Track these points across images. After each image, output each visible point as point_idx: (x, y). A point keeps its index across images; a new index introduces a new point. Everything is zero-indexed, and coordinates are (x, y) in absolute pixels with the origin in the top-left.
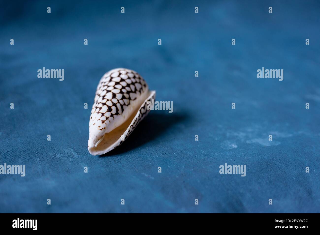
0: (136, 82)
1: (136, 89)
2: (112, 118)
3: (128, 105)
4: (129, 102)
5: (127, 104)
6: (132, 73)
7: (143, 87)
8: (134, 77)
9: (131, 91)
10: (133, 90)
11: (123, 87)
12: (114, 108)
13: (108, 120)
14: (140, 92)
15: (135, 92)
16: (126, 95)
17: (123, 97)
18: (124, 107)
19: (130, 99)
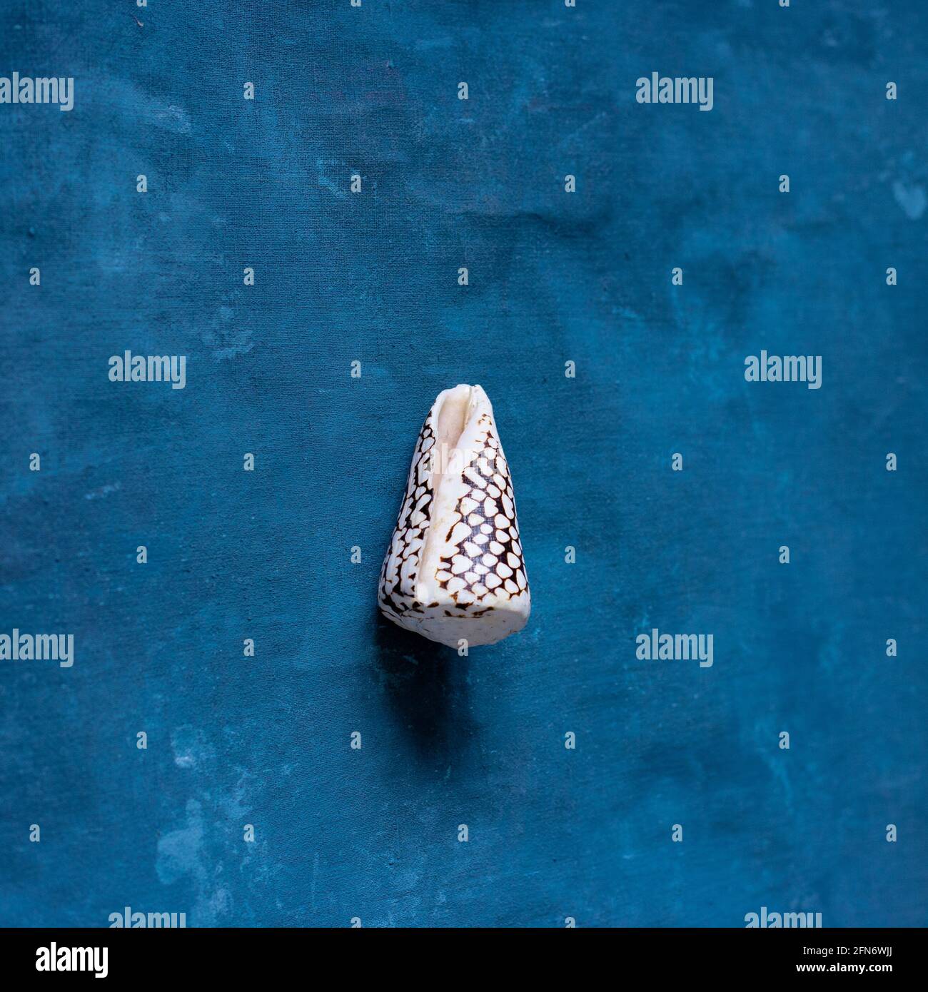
0: (472, 570)
1: (462, 552)
2: (478, 451)
3: (460, 500)
4: (462, 509)
5: (465, 500)
6: (492, 591)
7: (444, 576)
8: (482, 580)
9: (470, 539)
10: (467, 545)
11: (493, 537)
12: (488, 471)
13: (484, 441)
14: (448, 560)
15: (459, 545)
16: (475, 520)
17: (480, 511)
18: (467, 488)
19: (464, 520)
